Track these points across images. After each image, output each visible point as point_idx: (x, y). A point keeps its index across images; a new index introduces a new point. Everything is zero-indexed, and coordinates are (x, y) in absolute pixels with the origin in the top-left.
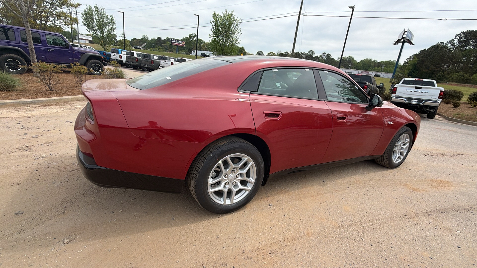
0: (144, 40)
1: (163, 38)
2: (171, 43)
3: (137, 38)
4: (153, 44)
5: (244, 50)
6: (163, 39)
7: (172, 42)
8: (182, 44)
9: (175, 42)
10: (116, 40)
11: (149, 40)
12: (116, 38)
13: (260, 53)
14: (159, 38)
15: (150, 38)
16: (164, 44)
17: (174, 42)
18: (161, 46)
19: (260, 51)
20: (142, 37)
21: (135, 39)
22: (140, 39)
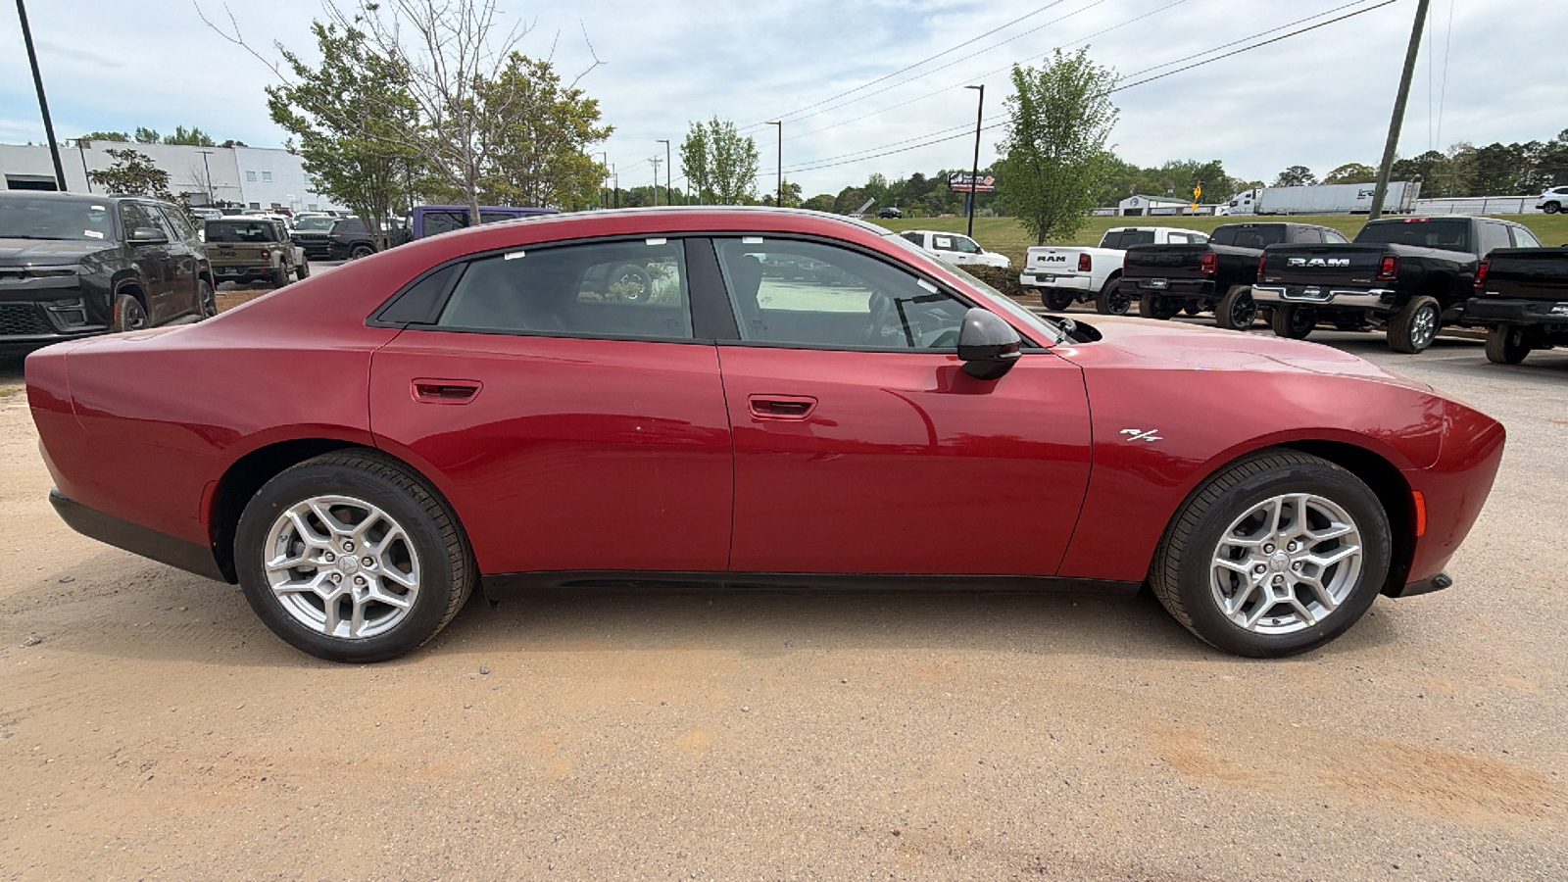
0: (874, 189)
1: (930, 175)
2: (950, 184)
3: (854, 186)
4: (897, 199)
5: (1223, 172)
6: (927, 178)
7: (952, 181)
8: (984, 184)
9: (962, 183)
10: (800, 200)
11: (887, 187)
12: (800, 196)
13: (1293, 177)
14: (918, 177)
15: (890, 178)
16: (931, 194)
17: (957, 183)
18: (922, 201)
19: (1296, 168)
20: (868, 183)
21: (849, 189)
22: (863, 187)
